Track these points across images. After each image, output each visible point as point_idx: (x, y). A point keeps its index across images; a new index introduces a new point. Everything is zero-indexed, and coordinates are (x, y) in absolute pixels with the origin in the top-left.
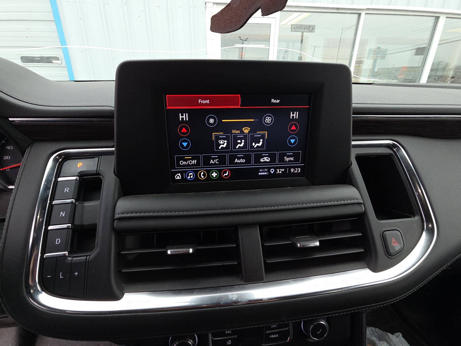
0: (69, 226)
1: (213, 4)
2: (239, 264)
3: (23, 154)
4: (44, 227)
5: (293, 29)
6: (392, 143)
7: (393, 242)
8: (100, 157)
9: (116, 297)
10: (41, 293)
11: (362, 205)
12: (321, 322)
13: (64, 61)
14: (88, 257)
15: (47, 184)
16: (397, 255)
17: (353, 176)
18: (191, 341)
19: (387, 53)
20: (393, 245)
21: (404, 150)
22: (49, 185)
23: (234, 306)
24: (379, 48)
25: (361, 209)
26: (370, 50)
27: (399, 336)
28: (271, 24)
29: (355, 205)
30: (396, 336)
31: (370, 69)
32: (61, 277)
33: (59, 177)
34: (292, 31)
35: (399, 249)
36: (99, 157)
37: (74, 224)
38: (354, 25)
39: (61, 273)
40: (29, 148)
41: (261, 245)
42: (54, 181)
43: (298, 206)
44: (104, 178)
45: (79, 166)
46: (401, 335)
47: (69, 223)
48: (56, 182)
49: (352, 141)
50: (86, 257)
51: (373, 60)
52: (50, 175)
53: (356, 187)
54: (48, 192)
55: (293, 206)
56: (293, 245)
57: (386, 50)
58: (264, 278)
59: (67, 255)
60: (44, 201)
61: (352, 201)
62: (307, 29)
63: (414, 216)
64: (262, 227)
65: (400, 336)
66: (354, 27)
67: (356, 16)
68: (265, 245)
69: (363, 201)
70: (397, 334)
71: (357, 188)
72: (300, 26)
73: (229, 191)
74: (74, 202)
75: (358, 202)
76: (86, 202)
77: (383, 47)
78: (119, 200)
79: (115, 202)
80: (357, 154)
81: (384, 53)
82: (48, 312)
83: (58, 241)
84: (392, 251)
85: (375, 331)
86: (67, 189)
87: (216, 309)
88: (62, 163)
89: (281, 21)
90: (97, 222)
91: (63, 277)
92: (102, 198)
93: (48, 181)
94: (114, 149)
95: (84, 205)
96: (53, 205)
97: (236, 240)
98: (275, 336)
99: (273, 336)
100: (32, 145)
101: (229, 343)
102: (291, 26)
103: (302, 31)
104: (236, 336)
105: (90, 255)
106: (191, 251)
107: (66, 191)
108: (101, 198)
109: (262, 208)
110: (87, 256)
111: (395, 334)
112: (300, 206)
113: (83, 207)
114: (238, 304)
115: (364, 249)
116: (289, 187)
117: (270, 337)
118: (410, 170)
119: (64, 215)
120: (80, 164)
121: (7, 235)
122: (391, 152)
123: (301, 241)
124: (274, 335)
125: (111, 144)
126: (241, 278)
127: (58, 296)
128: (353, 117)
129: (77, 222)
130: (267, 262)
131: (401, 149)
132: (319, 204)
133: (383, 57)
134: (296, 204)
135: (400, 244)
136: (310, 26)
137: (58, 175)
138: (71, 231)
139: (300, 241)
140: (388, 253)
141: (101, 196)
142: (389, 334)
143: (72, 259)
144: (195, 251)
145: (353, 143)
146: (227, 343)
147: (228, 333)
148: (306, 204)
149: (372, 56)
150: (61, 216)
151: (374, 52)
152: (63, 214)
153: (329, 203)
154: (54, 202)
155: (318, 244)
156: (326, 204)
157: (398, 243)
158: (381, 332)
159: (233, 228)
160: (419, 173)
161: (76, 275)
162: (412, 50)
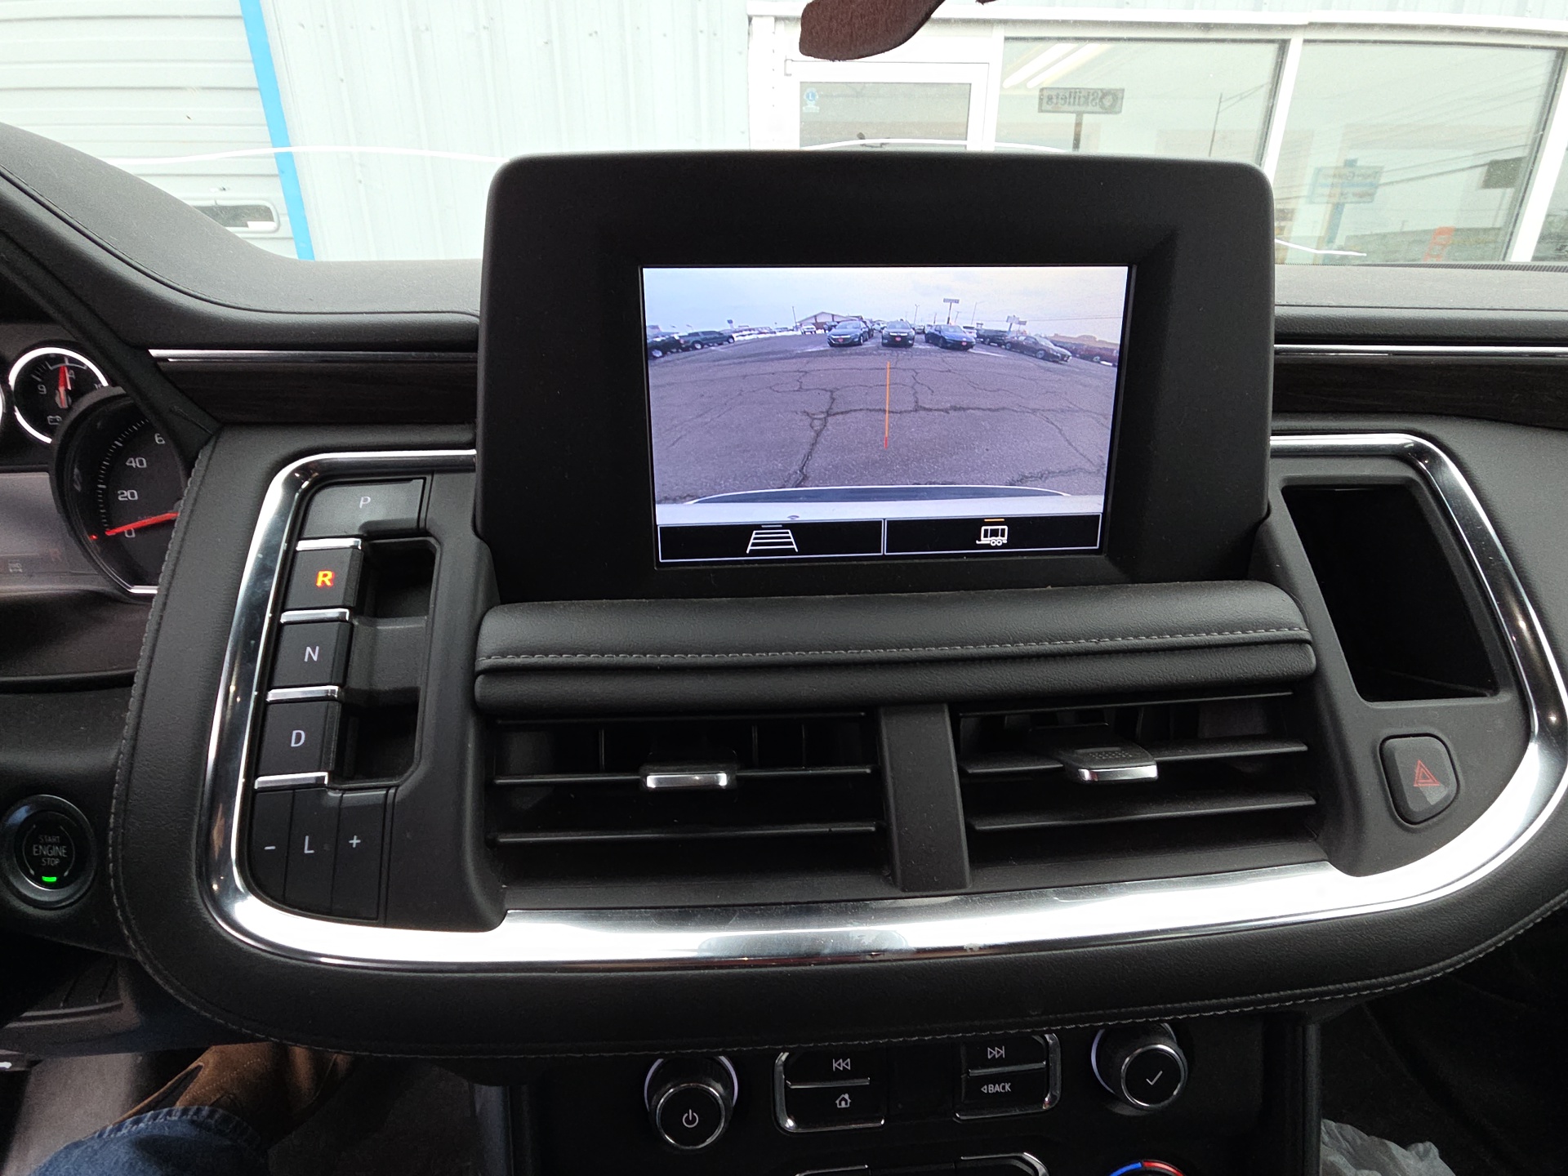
0: (333, 691)
1: (775, 21)
2: (884, 832)
3: (189, 466)
4: (255, 693)
5: (1044, 104)
6: (1412, 445)
7: (1419, 773)
8: (429, 478)
9: (479, 921)
10: (244, 896)
11: (1309, 647)
12: (1160, 1046)
13: (285, 219)
14: (392, 791)
15: (264, 559)
16: (1435, 820)
17: (1275, 549)
18: (719, 1087)
19: (1382, 181)
20: (1420, 784)
21: (1456, 465)
22: (272, 561)
23: (867, 965)
24: (1350, 163)
25: (1305, 661)
26: (1319, 171)
27: (1427, 1152)
28: (970, 84)
29: (1282, 645)
30: (1418, 1153)
31: (1320, 238)
32: (306, 851)
33: (300, 538)
34: (1041, 110)
35: (1441, 802)
36: (425, 479)
37: (346, 687)
38: (1262, 86)
39: (307, 838)
40: (208, 447)
41: (955, 771)
42: (286, 553)
43: (1083, 644)
44: (440, 543)
45: (363, 505)
46: (1435, 1151)
47: (333, 682)
48: (291, 556)
49: (1273, 435)
50: (384, 792)
51: (1330, 205)
52: (275, 531)
53: (1287, 589)
54: (266, 582)
55: (1068, 646)
56: (1067, 777)
57: (1377, 172)
58: (968, 880)
59: (326, 782)
60: (255, 612)
61: (1274, 633)
62: (1094, 104)
63: (1495, 691)
64: (961, 714)
65: (1431, 1155)
66: (1264, 92)
67: (1272, 49)
68: (970, 771)
69: (1310, 631)
70: (1421, 1147)
71: (1290, 589)
72: (1071, 92)
73: (848, 596)
74: (347, 618)
75: (1295, 637)
76: (385, 620)
77: (1366, 158)
78: (489, 613)
79: (477, 618)
80: (1289, 479)
81: (1369, 181)
82: (269, 956)
83: (299, 737)
84: (1414, 805)
85: (1340, 1132)
86: (325, 576)
87: (807, 970)
88: (309, 495)
89: (1005, 75)
90: (420, 683)
91: (312, 852)
92: (435, 608)
93: (269, 549)
94: (473, 452)
95: (379, 628)
96: (281, 626)
97: (871, 752)
98: (998, 1088)
99: (992, 1089)
100: (218, 438)
101: (843, 1103)
102: (1038, 90)
103: (1078, 108)
104: (866, 1082)
105: (397, 786)
106: (723, 780)
107: (323, 582)
108: (432, 606)
109: (962, 647)
110: (389, 788)
111: (1413, 1146)
112: (1092, 645)
113: (376, 634)
114: (881, 957)
115: (1316, 800)
116: (1049, 587)
117: (982, 1089)
118: (1478, 535)
119: (315, 658)
120: (366, 500)
121: (144, 715)
122: (1411, 474)
123: (1093, 761)
124: (997, 1085)
125: (466, 437)
126: (890, 878)
127: (296, 910)
128: (1277, 352)
129: (356, 682)
130: (978, 828)
131: (1445, 464)
132: (1155, 640)
133: (1367, 196)
134: (1076, 639)
135: (1445, 783)
136: (1105, 93)
137: (297, 533)
138: (337, 708)
139: (1089, 762)
140: (1401, 813)
141: (432, 601)
142: (1393, 1146)
143: (340, 795)
144: (737, 783)
145: (1276, 441)
146: (837, 1102)
147: (841, 1069)
148: (1112, 638)
149: (1327, 191)
150: (306, 660)
151: (1334, 176)
152: (312, 654)
153: (1193, 639)
154: (285, 617)
155: (1150, 771)
156: (1180, 639)
157: (1439, 779)
158: (1361, 1138)
159: (863, 714)
160: (1511, 543)
161: (354, 846)
162: (1471, 168)
